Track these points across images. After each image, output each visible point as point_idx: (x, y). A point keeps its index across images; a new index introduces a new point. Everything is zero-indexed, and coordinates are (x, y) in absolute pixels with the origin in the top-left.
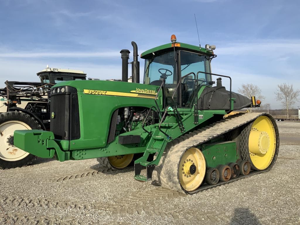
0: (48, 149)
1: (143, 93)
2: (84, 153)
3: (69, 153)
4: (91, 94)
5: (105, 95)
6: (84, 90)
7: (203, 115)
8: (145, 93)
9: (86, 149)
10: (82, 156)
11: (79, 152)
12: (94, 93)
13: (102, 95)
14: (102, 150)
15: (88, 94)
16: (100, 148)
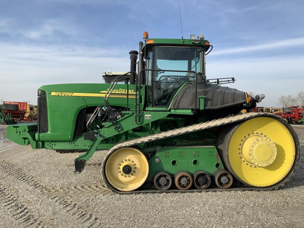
0: (23, 138)
1: (116, 93)
2: (54, 144)
3: (40, 143)
4: (58, 96)
5: (72, 96)
6: (52, 93)
7: (151, 115)
8: (119, 93)
9: (55, 142)
10: (52, 146)
11: (49, 143)
12: (61, 95)
13: (68, 96)
14: (71, 143)
15: (55, 96)
16: (68, 141)
